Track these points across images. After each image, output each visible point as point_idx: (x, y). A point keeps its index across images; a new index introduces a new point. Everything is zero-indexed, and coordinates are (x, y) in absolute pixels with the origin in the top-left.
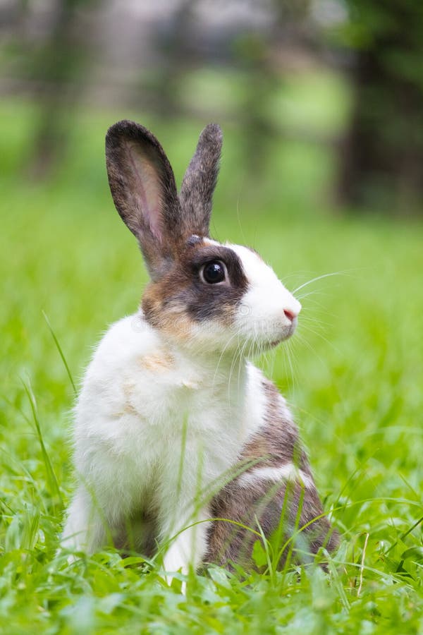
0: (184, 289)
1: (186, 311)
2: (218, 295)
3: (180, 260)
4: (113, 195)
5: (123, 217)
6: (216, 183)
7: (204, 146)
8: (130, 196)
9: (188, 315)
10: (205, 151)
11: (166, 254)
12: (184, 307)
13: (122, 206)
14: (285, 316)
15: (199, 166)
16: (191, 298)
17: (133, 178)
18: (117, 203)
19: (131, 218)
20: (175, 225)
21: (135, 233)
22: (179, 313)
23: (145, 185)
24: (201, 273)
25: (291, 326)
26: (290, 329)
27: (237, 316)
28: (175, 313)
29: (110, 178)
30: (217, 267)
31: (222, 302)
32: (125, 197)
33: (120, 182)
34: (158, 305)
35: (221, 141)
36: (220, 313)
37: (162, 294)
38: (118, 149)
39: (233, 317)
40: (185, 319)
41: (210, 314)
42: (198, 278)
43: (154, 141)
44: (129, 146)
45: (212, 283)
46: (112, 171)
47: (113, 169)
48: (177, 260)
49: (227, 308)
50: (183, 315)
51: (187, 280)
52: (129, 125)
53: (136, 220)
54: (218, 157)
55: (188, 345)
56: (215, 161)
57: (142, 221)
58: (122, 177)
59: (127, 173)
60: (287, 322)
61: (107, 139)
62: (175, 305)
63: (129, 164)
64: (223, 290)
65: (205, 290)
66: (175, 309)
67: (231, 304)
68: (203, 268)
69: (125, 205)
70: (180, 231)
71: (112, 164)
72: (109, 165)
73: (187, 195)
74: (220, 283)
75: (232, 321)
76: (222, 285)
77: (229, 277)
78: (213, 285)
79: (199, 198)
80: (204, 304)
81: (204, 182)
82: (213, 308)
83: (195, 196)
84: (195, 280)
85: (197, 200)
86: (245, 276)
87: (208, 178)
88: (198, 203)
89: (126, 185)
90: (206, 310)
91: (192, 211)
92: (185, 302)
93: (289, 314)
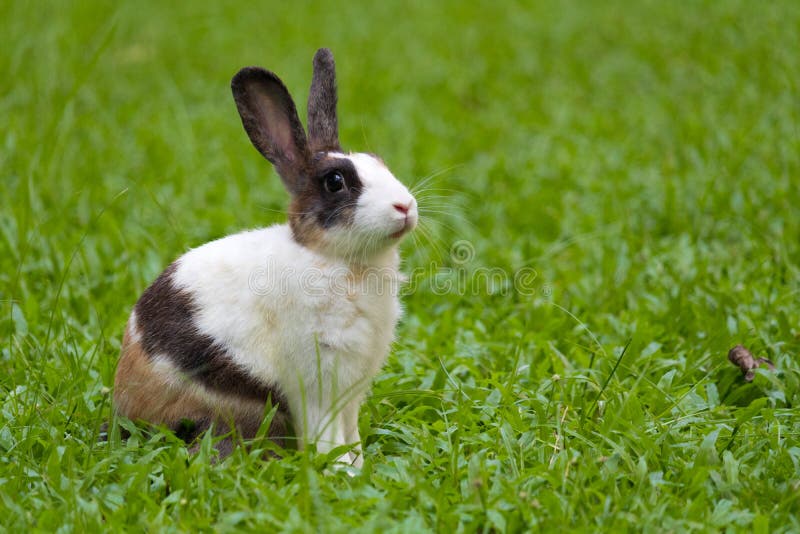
2: (339, 201)
4: (249, 134)
5: (261, 150)
7: (320, 69)
8: (261, 131)
12: (315, 218)
14: (395, 210)
15: (319, 87)
16: (318, 208)
19: (267, 149)
21: (273, 162)
22: (313, 224)
24: (326, 185)
26: (405, 221)
27: (356, 217)
28: (310, 225)
29: (244, 121)
30: (337, 177)
32: (259, 133)
33: (252, 122)
36: (341, 217)
38: (245, 94)
39: (352, 219)
40: (318, 230)
41: (334, 220)
42: (324, 189)
43: (274, 77)
44: (253, 88)
47: (245, 112)
52: (251, 70)
54: (334, 77)
56: (332, 80)
57: (276, 151)
58: (253, 117)
59: (254, 111)
60: (400, 215)
61: (234, 87)
62: (309, 217)
64: (345, 195)
65: (329, 199)
66: (309, 221)
67: (350, 207)
68: (327, 180)
69: (260, 139)
71: (242, 107)
72: (240, 109)
74: (342, 190)
75: (351, 222)
77: (346, 184)
78: (335, 193)
79: (325, 116)
80: (330, 212)
81: (326, 101)
82: (336, 214)
83: (321, 114)
84: (321, 192)
85: (323, 118)
86: (360, 181)
87: (329, 96)
88: (325, 120)
89: (257, 123)
90: (331, 217)
91: (322, 129)
92: (316, 213)
93: (400, 208)
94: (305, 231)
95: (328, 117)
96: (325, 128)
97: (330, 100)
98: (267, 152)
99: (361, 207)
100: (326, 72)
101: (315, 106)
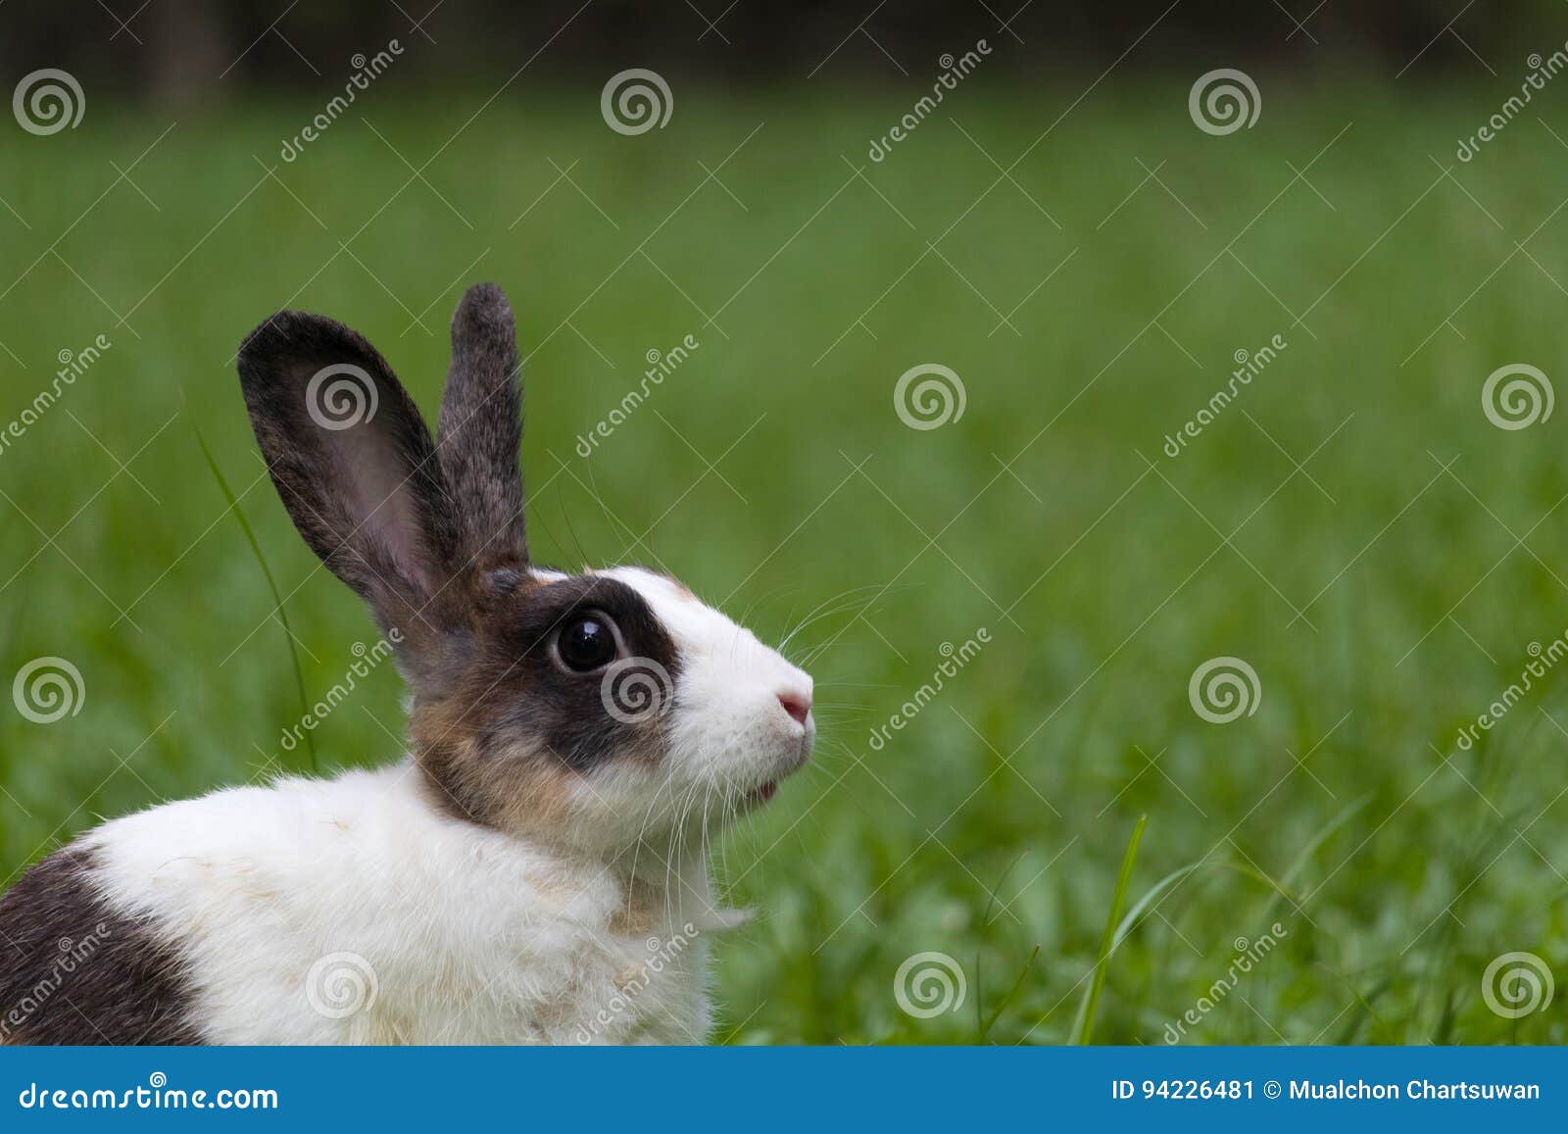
0: (523, 697)
1: (543, 750)
3: (487, 630)
4: (289, 506)
5: (323, 553)
6: (521, 427)
7: (470, 341)
9: (552, 760)
10: (479, 352)
11: (449, 621)
12: (537, 741)
13: (317, 528)
14: (785, 712)
16: (545, 715)
17: (323, 453)
18: (301, 524)
19: (342, 552)
20: (454, 547)
21: (361, 588)
22: (529, 758)
23: (355, 468)
24: (554, 650)
25: (803, 735)
26: (802, 743)
27: (674, 736)
28: (519, 761)
30: (590, 629)
32: (318, 504)
33: (299, 471)
34: (466, 748)
35: (510, 322)
36: (630, 737)
37: (469, 718)
38: (276, 390)
39: (664, 740)
40: (547, 774)
41: (605, 746)
42: (548, 663)
43: (362, 349)
45: (588, 669)
46: (274, 448)
47: (275, 442)
48: (481, 630)
50: (540, 762)
51: (521, 673)
52: (293, 321)
53: (356, 556)
54: (513, 362)
55: (575, 836)
56: (508, 371)
57: (372, 554)
58: (300, 457)
61: (244, 371)
62: (512, 741)
65: (577, 690)
66: (514, 751)
68: (557, 636)
69: (324, 522)
70: (468, 557)
71: (270, 428)
72: (261, 433)
74: (611, 665)
75: (664, 750)
77: (626, 644)
79: (490, 472)
80: (585, 724)
81: (495, 429)
82: (611, 728)
83: (479, 466)
84: (540, 671)
85: (486, 475)
86: (666, 634)
87: (501, 417)
88: (491, 482)
89: (312, 474)
90: (594, 738)
91: (482, 507)
92: (536, 727)
93: (792, 706)
94: (497, 780)
95: (500, 475)
96: (490, 505)
97: (503, 426)
98: (344, 561)
99: (690, 708)
100: (492, 347)
101: (459, 443)
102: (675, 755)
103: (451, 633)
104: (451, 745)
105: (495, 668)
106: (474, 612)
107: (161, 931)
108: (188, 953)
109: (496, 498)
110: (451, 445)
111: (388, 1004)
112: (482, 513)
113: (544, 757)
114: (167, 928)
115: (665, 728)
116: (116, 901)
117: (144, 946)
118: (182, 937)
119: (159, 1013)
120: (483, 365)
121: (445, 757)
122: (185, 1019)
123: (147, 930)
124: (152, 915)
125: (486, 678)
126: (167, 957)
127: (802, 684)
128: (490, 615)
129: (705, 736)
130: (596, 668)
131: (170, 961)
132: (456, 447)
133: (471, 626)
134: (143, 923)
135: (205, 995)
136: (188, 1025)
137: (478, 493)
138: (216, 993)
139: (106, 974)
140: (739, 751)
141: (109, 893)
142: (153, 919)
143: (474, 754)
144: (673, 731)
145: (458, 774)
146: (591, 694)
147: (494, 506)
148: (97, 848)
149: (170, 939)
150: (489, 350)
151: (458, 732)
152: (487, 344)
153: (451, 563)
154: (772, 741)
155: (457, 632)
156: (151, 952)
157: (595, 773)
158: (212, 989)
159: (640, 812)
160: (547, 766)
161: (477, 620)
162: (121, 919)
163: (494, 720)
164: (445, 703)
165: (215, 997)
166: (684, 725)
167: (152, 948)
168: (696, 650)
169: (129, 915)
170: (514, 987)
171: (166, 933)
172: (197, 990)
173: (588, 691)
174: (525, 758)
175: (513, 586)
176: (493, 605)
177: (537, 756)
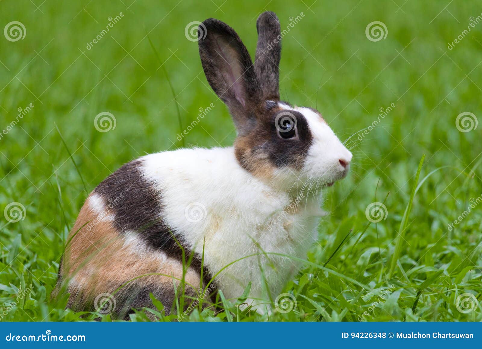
0: (266, 141)
1: (268, 158)
2: (290, 147)
3: (262, 119)
4: (206, 74)
5: (215, 90)
8: (219, 74)
9: (270, 161)
11: (249, 115)
12: (267, 155)
13: (213, 82)
14: (340, 164)
16: (271, 148)
17: (221, 60)
18: (209, 80)
19: (221, 90)
20: (253, 94)
21: (225, 101)
23: (232, 65)
25: (344, 171)
26: (344, 173)
28: (261, 159)
29: (203, 62)
31: (294, 153)
32: (215, 75)
33: (211, 65)
34: (248, 151)
35: (279, 25)
36: (293, 161)
37: (251, 143)
38: (207, 40)
39: (302, 164)
40: (267, 165)
41: (285, 161)
42: (276, 133)
43: (232, 33)
44: (216, 37)
46: (204, 57)
47: (204, 55)
48: (259, 119)
49: (297, 157)
50: (267, 161)
51: (268, 134)
52: (213, 22)
53: (225, 92)
57: (229, 91)
58: (212, 61)
59: (216, 57)
60: (342, 169)
62: (261, 153)
63: (216, 50)
64: (294, 143)
65: (281, 143)
66: (261, 156)
69: (216, 81)
70: (258, 97)
71: (203, 51)
72: (201, 52)
73: (263, 69)
74: (292, 139)
75: (302, 167)
76: (292, 140)
77: (298, 133)
78: (287, 139)
79: (272, 70)
80: (281, 154)
81: (274, 58)
82: (288, 157)
83: (269, 68)
84: (273, 135)
85: (271, 71)
86: (310, 132)
87: (276, 54)
88: (272, 74)
89: (215, 65)
90: (283, 159)
91: (269, 81)
92: (267, 151)
93: (342, 163)
94: (255, 162)
95: (274, 72)
96: (271, 81)
97: (276, 57)
98: (220, 92)
99: (312, 156)
100: (274, 33)
101: (263, 61)
102: (305, 168)
103: (250, 118)
104: (244, 150)
105: (261, 131)
106: (258, 113)
107: (157, 187)
108: (163, 194)
109: (273, 78)
110: (261, 61)
111: (217, 215)
112: (268, 82)
113: (268, 160)
114: (159, 187)
115: (304, 160)
116: (146, 176)
117: (151, 191)
118: (162, 189)
119: (153, 211)
120: (271, 38)
121: (242, 153)
122: (160, 214)
123: (153, 186)
124: (155, 182)
125: (258, 133)
126: (156, 195)
127: (348, 156)
128: (263, 115)
129: (314, 166)
130: (288, 138)
131: (157, 197)
132: (262, 62)
133: (256, 117)
134: (153, 184)
135: (165, 208)
136: (160, 216)
137: (268, 77)
138: (169, 207)
139: (141, 197)
140: (323, 173)
141: (144, 174)
142: (155, 183)
143: (250, 154)
144: (306, 162)
145: (244, 158)
146: (285, 145)
147: (272, 81)
148: (143, 161)
149: (159, 190)
150: (273, 34)
151: (247, 147)
152: (272, 31)
153: (252, 98)
154: (334, 172)
155: (251, 118)
156: (153, 193)
157: (281, 168)
158: (168, 206)
159: (292, 182)
160: (268, 163)
161: (258, 115)
162: (147, 182)
163: (257, 146)
164: (245, 137)
165: (168, 209)
166: (309, 161)
167: (154, 192)
168: (318, 139)
169: (148, 181)
170: (252, 220)
171: (158, 188)
172: (164, 206)
173: (284, 145)
174: (263, 159)
175: (271, 108)
176: (264, 112)
177: (266, 159)
